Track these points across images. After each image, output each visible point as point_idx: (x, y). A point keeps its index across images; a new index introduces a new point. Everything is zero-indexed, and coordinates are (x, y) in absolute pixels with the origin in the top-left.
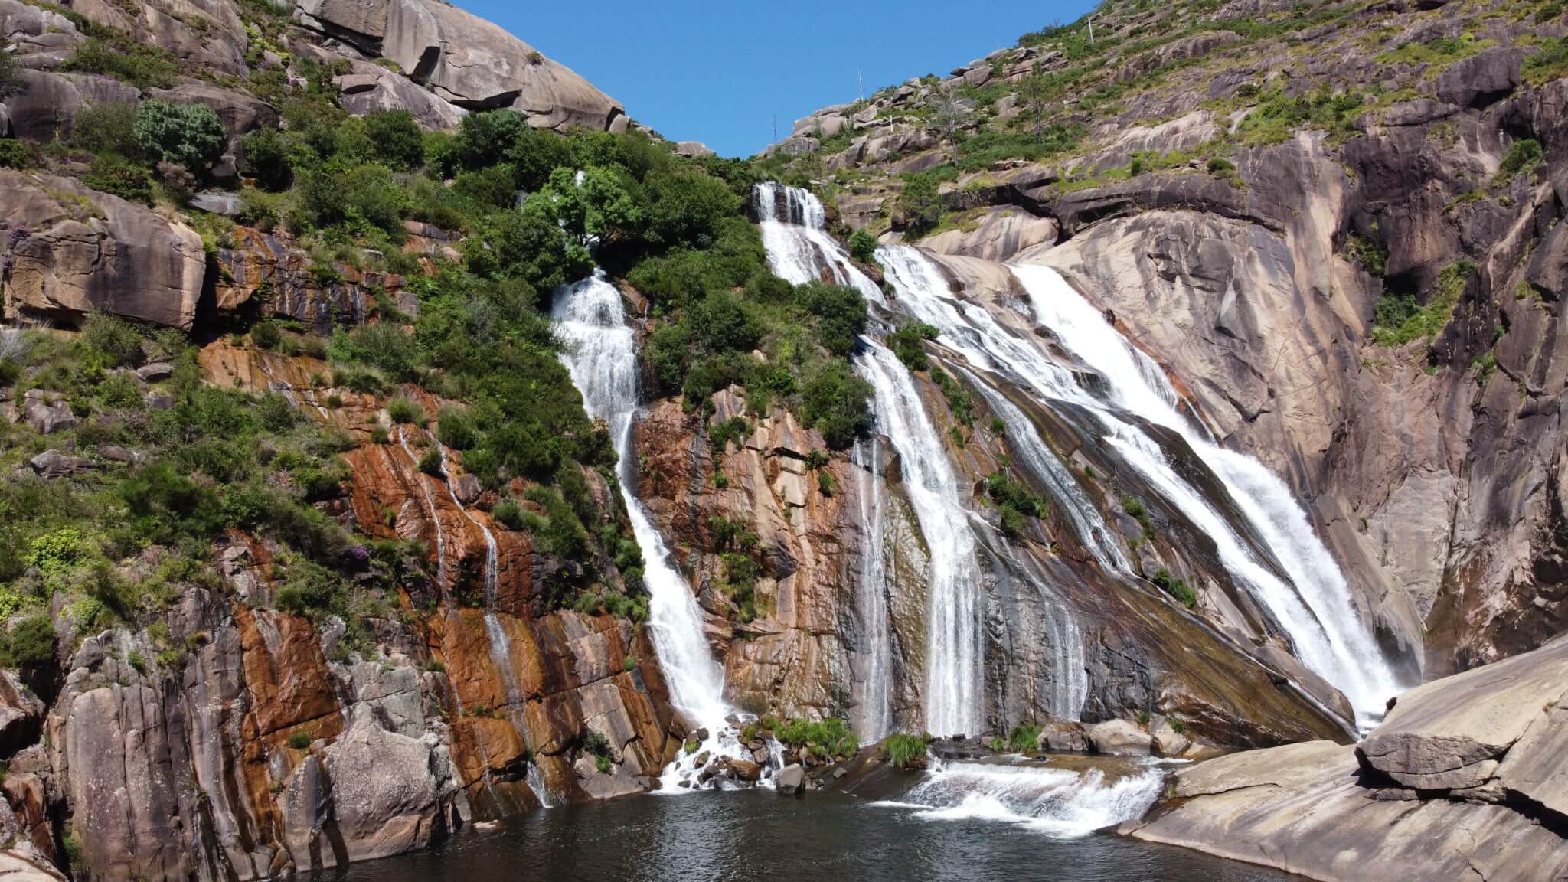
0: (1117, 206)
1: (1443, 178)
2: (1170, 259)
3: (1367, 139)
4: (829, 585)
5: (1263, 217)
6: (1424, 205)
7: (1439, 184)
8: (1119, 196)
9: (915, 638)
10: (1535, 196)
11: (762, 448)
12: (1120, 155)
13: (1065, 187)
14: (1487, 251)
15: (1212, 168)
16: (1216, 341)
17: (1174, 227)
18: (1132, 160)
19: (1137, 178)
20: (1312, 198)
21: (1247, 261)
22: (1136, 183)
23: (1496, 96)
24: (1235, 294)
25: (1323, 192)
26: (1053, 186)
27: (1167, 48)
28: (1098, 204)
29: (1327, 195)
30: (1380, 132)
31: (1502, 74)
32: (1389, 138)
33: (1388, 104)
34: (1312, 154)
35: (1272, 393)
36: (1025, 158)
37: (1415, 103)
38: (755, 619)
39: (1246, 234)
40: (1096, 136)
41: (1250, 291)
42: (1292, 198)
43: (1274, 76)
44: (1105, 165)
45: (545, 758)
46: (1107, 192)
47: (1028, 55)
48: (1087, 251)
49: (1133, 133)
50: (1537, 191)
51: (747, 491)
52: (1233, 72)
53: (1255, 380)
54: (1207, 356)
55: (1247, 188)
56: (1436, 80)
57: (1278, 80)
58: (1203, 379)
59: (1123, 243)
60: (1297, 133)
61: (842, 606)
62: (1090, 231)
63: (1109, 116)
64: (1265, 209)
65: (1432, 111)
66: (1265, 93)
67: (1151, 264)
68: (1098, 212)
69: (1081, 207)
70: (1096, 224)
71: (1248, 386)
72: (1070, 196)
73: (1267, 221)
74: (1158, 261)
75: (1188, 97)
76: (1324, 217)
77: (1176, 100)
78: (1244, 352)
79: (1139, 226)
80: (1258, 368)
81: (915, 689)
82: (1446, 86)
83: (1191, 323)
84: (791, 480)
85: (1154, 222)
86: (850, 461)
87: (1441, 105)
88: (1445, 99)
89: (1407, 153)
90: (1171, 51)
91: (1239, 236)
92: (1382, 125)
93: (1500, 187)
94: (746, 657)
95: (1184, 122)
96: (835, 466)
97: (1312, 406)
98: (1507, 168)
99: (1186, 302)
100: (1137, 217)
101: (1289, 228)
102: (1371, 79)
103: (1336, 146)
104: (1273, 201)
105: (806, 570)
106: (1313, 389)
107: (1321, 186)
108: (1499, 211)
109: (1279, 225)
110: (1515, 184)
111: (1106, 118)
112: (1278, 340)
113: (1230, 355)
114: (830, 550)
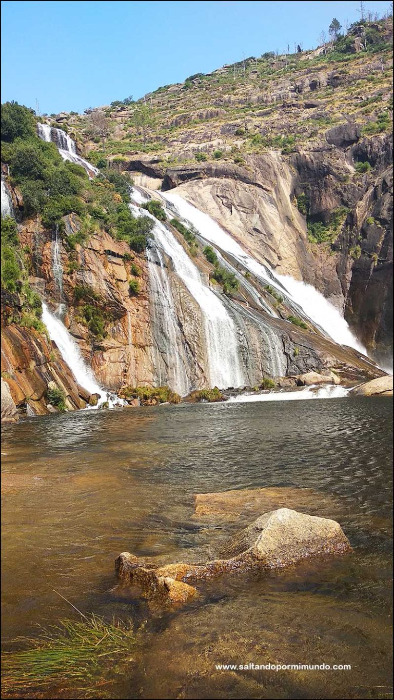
0: (196, 174)
1: (334, 174)
2: (228, 198)
3: (300, 156)
4: (146, 322)
5: (262, 185)
6: (326, 185)
7: (331, 176)
8: (196, 169)
9: (198, 345)
10: (374, 183)
11: (98, 249)
12: (189, 153)
13: (166, 165)
14: (354, 205)
15: (236, 161)
16: (254, 234)
17: (226, 185)
18: (195, 156)
19: (203, 163)
20: (280, 178)
21: (260, 202)
22: (203, 165)
23: (351, 142)
24: (258, 216)
25: (284, 177)
26: (160, 163)
27: (194, 113)
28: (187, 172)
29: (286, 178)
30: (305, 153)
31: (353, 133)
32: (309, 156)
33: (307, 142)
34: (277, 160)
35: (279, 258)
36: (141, 151)
37: (318, 142)
38: (105, 340)
39: (256, 191)
40: (171, 146)
41: (264, 214)
42: (273, 177)
43: (250, 127)
44: (183, 157)
45: (34, 402)
46: (190, 168)
47: (123, 109)
48: (190, 191)
49: (191, 145)
50: (375, 180)
51: (93, 272)
52: (230, 125)
53: (272, 253)
54: (252, 240)
55: (254, 171)
56: (325, 134)
57: (253, 129)
58: (254, 250)
59: (204, 189)
60: (269, 151)
61: (156, 332)
62: (186, 184)
63: (175, 139)
64: (263, 181)
65: (325, 147)
66: (249, 135)
67: (219, 199)
68: (187, 176)
69: (179, 173)
70: (187, 182)
71: (270, 254)
72: (171, 168)
73: (264, 186)
74: (222, 198)
75: (212, 133)
76: (286, 187)
77: (206, 134)
78: (266, 240)
79: (209, 183)
80: (273, 247)
81: (202, 369)
82: (330, 137)
83: (242, 225)
84: (116, 267)
85: (215, 182)
86: (146, 259)
87: (328, 145)
88: (330, 142)
89: (317, 163)
90: (196, 114)
91: (254, 192)
92: (306, 150)
93: (358, 179)
94: (104, 360)
95: (215, 143)
96: (139, 261)
97: (295, 264)
98: (359, 172)
99: (238, 217)
100: (206, 180)
101: (273, 190)
102: (297, 131)
103: (287, 157)
104: (265, 178)
105: (132, 314)
106: (294, 257)
107: (283, 174)
108: (358, 189)
109: (269, 188)
110: (364, 178)
111: (173, 139)
112: (277, 236)
113: (261, 240)
114: (144, 304)
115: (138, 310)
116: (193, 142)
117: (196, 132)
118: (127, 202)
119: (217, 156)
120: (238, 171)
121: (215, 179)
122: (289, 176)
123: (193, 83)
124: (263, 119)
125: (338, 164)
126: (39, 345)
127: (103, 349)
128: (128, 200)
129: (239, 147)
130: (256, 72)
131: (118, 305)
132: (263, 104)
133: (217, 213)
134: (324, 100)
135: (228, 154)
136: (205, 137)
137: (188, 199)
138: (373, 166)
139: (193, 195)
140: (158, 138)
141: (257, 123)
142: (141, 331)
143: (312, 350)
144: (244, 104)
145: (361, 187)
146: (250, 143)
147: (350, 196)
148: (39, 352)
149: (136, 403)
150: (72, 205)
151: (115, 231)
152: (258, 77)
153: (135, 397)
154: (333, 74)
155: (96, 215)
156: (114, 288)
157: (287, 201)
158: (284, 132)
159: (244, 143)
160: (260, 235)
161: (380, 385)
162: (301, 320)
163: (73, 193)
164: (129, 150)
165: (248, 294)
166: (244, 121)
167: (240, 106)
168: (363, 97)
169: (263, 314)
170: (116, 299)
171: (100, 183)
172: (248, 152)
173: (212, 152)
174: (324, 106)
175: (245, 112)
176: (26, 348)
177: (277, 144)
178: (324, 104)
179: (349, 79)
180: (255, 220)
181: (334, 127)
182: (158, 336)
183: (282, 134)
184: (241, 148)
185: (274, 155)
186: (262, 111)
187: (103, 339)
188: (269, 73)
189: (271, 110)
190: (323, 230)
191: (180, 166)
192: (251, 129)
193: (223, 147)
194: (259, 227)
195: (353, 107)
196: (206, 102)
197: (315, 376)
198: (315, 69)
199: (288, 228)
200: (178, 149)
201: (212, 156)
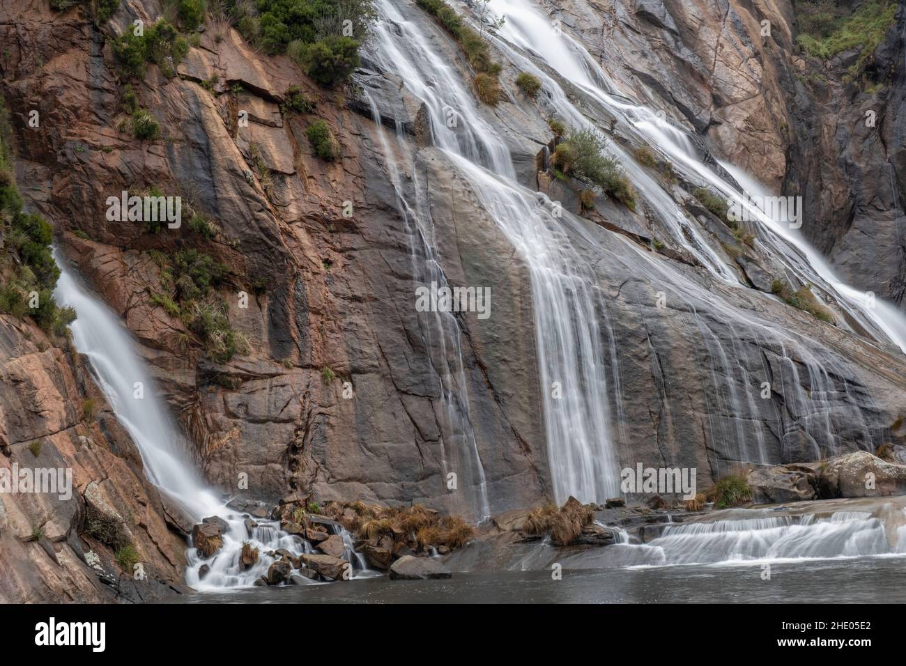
16: (641, 29)
35: (718, 101)
78: (677, 47)
80: (698, 68)
81: (525, 444)
97: (764, 120)
106: (761, 99)
112: (709, 35)
115: (328, 263)
127: (228, 382)
131: (270, 248)
160: (658, 31)
170: (263, 229)
194: (655, 8)
197: (869, 465)
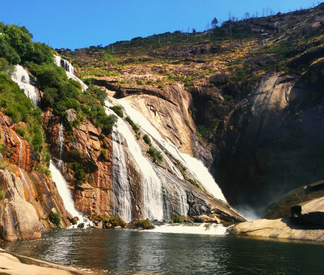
1: (212, 100)
2: (154, 107)
3: (194, 88)
4: (109, 175)
5: (173, 101)
6: (208, 106)
7: (211, 101)
8: (137, 89)
9: (138, 192)
10: (235, 107)
11: (85, 130)
12: (133, 80)
13: (120, 84)
14: (223, 118)
15: (159, 87)
16: (167, 128)
17: (153, 99)
18: (136, 81)
19: (140, 86)
20: (183, 99)
21: (171, 111)
22: (141, 87)
23: (222, 84)
24: (170, 118)
25: (185, 98)
26: (117, 83)
27: (136, 58)
28: (131, 90)
29: (186, 99)
30: (197, 87)
31: (224, 79)
32: (199, 88)
33: (198, 81)
34: (181, 89)
35: (181, 143)
36: (106, 75)
37: (204, 82)
38: (84, 184)
39: (169, 105)
40: (122, 74)
41: (173, 118)
42: (179, 98)
43: (167, 70)
44: (130, 81)
45: (44, 221)
46: (133, 87)
47: (96, 51)
48: (133, 101)
49: (134, 75)
50: (235, 106)
51: (81, 143)
52: (156, 67)
53: (177, 139)
54: (166, 132)
55: (169, 94)
56: (209, 78)
57: (169, 71)
58: (167, 137)
59: (141, 100)
60: (177, 84)
61: (114, 181)
62: (131, 96)
63: (125, 70)
64: (173, 100)
65: (208, 85)
66: (166, 73)
67: (149, 107)
68: (132, 92)
69: (127, 90)
70: (131, 95)
71: (176, 141)
72: (123, 87)
73: (174, 102)
74: (150, 107)
75: (146, 70)
76: (186, 104)
77: (143, 70)
78: (174, 132)
79: (143, 97)
80: (178, 136)
81: (139, 207)
82: (211, 80)
83: (161, 123)
84: (94, 142)
85: (147, 97)
86: (112, 139)
87: (210, 84)
88: (211, 82)
89: (204, 93)
90: (137, 59)
91: (168, 105)
92: (197, 86)
93: (225, 104)
94: (82, 196)
95: (147, 75)
96: (107, 139)
97: (189, 148)
98: (227, 100)
99: (159, 118)
100: (142, 95)
101: (179, 105)
102: (193, 75)
103: (187, 88)
104: (175, 98)
105: (101, 170)
106: (189, 144)
107: (184, 96)
108: (226, 110)
109: (176, 104)
110: (229, 104)
111: (124, 70)
112: (180, 131)
113: (171, 132)
114: (108, 164)
115: (104, 168)
116: (135, 74)
117: (137, 68)
118: (103, 105)
119: (149, 83)
120: (160, 92)
121: (147, 95)
122: (188, 98)
123: (136, 41)
124: (174, 66)
125: (215, 95)
126: (48, 185)
127: (82, 190)
128: (103, 104)
129: (161, 79)
130: (171, 40)
131: (93, 164)
132: (174, 57)
133: (147, 114)
134: (208, 59)
135: (155, 83)
136: (142, 71)
137: (132, 105)
138: (234, 98)
139: (135, 103)
140: (116, 69)
141: (171, 68)
142: (105, 180)
143: (204, 201)
144: (164, 56)
145: (227, 109)
146: (167, 78)
147: (221, 113)
148: (48, 189)
149: (100, 225)
150: (72, 104)
151: (95, 121)
152: (172, 43)
153: (100, 221)
154: (213, 46)
155: (85, 111)
156: (92, 154)
157: (186, 112)
158: (186, 74)
159: (164, 78)
160: (171, 129)
161: (245, 227)
162: (196, 182)
163: (74, 98)
164: (99, 73)
165: (167, 164)
166: (164, 66)
167: (162, 57)
168: (230, 61)
169: (175, 176)
170: (92, 160)
171: (89, 94)
172: (166, 83)
173: (146, 80)
174: (208, 63)
175: (164, 61)
176: (41, 186)
177: (182, 80)
178: (208, 62)
179: (222, 50)
180: (169, 120)
181: (213, 75)
182: (115, 184)
183: (185, 75)
184: (162, 80)
185: (180, 86)
186: (174, 61)
187: (82, 183)
188: (178, 42)
189: (179, 61)
190: (205, 130)
191: (127, 86)
192: (168, 70)
193: (152, 78)
194: (170, 125)
195: (224, 65)
196: (143, 53)
197: (206, 217)
198: (203, 42)
199: (186, 127)
200: (127, 77)
201: (146, 82)
